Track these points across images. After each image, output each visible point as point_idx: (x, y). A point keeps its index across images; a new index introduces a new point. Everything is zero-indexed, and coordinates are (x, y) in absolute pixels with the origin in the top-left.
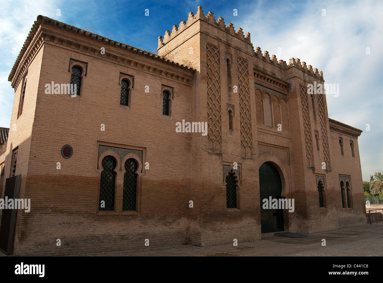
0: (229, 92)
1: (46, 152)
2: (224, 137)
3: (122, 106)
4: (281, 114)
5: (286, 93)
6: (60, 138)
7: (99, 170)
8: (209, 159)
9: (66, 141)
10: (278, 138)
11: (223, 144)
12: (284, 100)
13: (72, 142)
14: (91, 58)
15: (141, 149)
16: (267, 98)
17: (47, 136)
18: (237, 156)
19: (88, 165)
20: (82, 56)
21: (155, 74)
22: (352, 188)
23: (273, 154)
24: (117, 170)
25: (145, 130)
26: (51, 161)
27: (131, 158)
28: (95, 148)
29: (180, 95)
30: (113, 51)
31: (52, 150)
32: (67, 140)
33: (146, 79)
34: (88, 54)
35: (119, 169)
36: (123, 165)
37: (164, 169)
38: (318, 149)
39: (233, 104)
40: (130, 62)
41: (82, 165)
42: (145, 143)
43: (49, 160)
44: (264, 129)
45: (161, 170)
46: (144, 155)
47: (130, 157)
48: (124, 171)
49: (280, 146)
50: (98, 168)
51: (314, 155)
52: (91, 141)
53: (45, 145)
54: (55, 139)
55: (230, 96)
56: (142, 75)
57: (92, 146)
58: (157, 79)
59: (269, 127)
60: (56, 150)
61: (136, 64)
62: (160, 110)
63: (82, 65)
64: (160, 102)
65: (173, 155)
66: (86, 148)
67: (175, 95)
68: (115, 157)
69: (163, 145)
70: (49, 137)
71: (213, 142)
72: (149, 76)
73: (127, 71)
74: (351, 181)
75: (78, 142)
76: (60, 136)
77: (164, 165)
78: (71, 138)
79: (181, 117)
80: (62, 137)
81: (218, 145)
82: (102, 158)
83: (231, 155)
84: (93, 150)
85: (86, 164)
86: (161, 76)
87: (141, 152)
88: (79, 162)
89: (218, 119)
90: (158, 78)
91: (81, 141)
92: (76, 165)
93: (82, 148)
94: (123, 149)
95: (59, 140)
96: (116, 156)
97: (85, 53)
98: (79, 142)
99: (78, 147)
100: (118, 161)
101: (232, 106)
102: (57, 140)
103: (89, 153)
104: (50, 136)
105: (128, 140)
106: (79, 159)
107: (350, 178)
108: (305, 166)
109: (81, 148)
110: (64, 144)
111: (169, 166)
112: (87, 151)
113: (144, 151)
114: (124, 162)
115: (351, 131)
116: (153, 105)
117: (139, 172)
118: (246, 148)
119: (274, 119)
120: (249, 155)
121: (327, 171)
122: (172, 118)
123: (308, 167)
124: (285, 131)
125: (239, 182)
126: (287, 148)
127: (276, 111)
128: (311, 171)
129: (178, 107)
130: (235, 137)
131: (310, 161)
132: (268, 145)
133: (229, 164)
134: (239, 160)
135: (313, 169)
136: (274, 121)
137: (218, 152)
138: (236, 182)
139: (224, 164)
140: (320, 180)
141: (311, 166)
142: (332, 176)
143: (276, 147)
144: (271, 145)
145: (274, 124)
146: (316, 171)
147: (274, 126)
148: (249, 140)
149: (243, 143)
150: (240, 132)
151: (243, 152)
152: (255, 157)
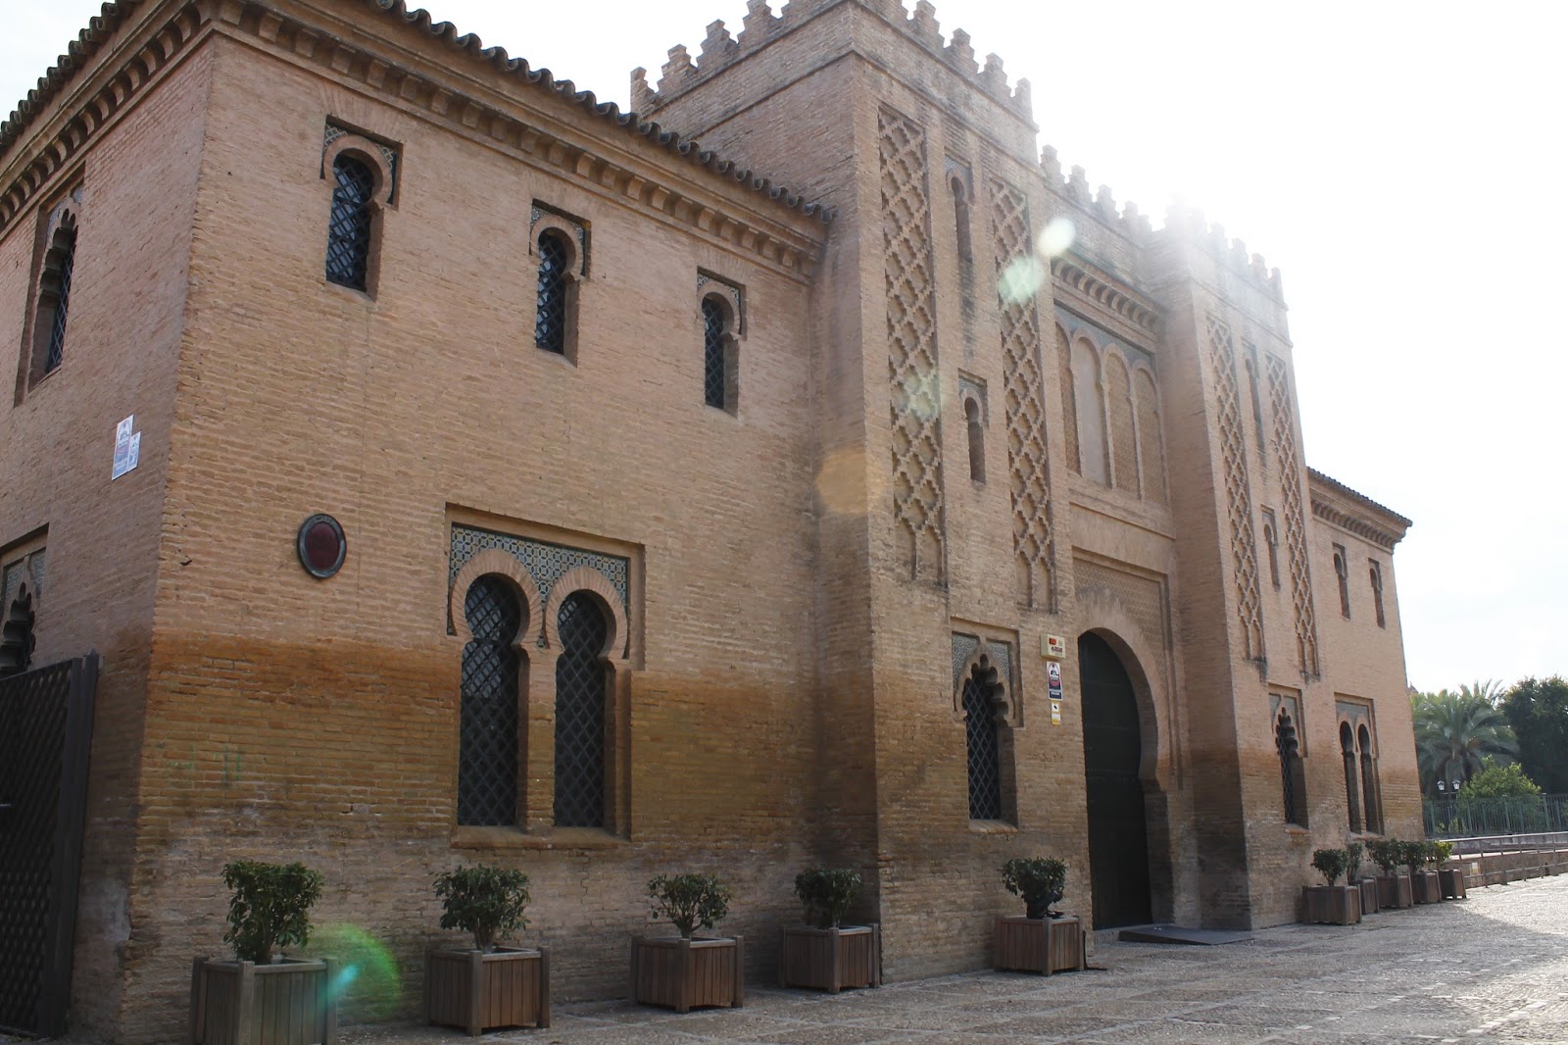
0: (967, 322)
1: (234, 545)
2: (953, 513)
3: (543, 353)
4: (1137, 435)
5: (1152, 346)
6: (290, 481)
7: (453, 637)
8: (900, 603)
9: (317, 496)
10: (1127, 531)
11: (951, 542)
12: (1145, 375)
13: (343, 502)
14: (414, 123)
15: (620, 552)
16: (1084, 360)
17: (235, 471)
18: (1002, 595)
19: (410, 613)
20: (376, 111)
21: (670, 220)
22: (1377, 750)
23: (1113, 597)
24: (528, 641)
25: (637, 467)
26: (257, 590)
27: (583, 587)
28: (437, 536)
29: (770, 322)
30: (508, 102)
31: (257, 535)
32: (319, 491)
33: (636, 238)
34: (402, 105)
35: (536, 639)
36: (553, 619)
37: (715, 645)
38: (1276, 584)
39: (981, 372)
40: (572, 156)
41: (387, 613)
42: (638, 525)
43: (245, 583)
44: (1081, 490)
45: (703, 647)
46: (634, 577)
47: (578, 582)
48: (557, 650)
49: (1134, 567)
50: (451, 630)
51: (1263, 610)
52: (420, 501)
53: (228, 509)
54: (270, 486)
55: (968, 339)
56: (622, 218)
57: (425, 526)
58: (678, 242)
59: (1096, 482)
60: (272, 539)
61: (599, 168)
62: (694, 383)
63: (375, 152)
64: (691, 347)
65: (747, 582)
66: (400, 533)
67: (750, 319)
68: (518, 580)
69: (709, 537)
70: (243, 476)
71: (913, 533)
72: (648, 228)
73: (561, 198)
74: (1374, 724)
75: (368, 506)
76: (289, 473)
77: (717, 626)
78: (337, 484)
79: (779, 418)
80: (299, 475)
81: (930, 546)
82: (464, 583)
83: (978, 592)
84: (432, 543)
85: (402, 606)
86: (695, 231)
87: (623, 563)
88: (370, 597)
89: (929, 434)
90: (684, 239)
91: (380, 501)
92: (362, 609)
93: (384, 534)
94: (548, 549)
95: (289, 490)
96: (523, 579)
97: (391, 100)
98: (373, 504)
99: (366, 526)
100: (534, 599)
101: (977, 381)
102: (279, 489)
103: (414, 557)
104: (249, 470)
105: (573, 508)
106: (373, 583)
107: (1373, 712)
108: (1233, 651)
109: (380, 533)
110: (307, 511)
111: (733, 631)
112: (405, 550)
113: (634, 563)
114: (555, 605)
115: (1373, 521)
116: (666, 359)
117: (614, 656)
118: (1033, 564)
119: (1114, 453)
120: (1042, 597)
121: (1306, 677)
122: (740, 418)
123: (1243, 658)
124: (1154, 502)
125: (1011, 707)
126: (1160, 578)
127: (1119, 420)
128: (1254, 673)
129: (763, 373)
130: (994, 516)
131: (1250, 634)
132: (1096, 559)
133: (974, 630)
134: (1009, 614)
135: (1261, 666)
136: (1112, 462)
137: (931, 578)
138: (1003, 706)
139: (957, 627)
140: (1284, 710)
141: (1252, 654)
142: (1324, 698)
143: (1122, 568)
144: (1106, 563)
145: (1113, 471)
146: (1270, 676)
147: (1114, 481)
148: (1040, 532)
149: (1021, 543)
150: (1008, 497)
151: (1020, 582)
152: (1065, 603)
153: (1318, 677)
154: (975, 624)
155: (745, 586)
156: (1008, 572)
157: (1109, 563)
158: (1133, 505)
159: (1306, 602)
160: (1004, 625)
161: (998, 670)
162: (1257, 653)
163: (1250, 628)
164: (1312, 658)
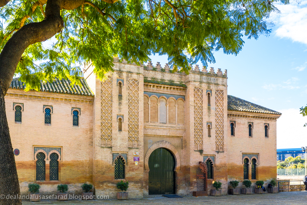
0: (120, 106)
2: (114, 136)
3: (46, 124)
4: (177, 112)
5: (184, 94)
8: (101, 151)
9: (16, 147)
10: (171, 130)
11: (113, 141)
12: (181, 100)
13: (19, 147)
14: (25, 100)
15: (59, 147)
16: (163, 101)
18: (124, 147)
20: (20, 100)
22: (259, 163)
23: (166, 142)
24: (45, 160)
25: (61, 137)
27: (53, 152)
29: (85, 112)
33: (61, 106)
34: (23, 98)
35: (47, 159)
36: (49, 157)
37: (74, 158)
38: (209, 136)
40: (49, 98)
41: (25, 158)
42: (61, 144)
44: (158, 125)
46: (61, 150)
48: (50, 160)
49: (173, 136)
50: (35, 159)
51: (204, 141)
52: (29, 146)
55: (120, 109)
56: (58, 104)
57: (30, 148)
58: (68, 105)
59: (163, 123)
61: (53, 98)
62: (71, 124)
63: (20, 105)
64: (71, 119)
65: (80, 149)
66: (27, 149)
67: (81, 113)
68: (44, 153)
69: (74, 144)
71: (105, 140)
72: (62, 104)
73: (48, 104)
74: (259, 158)
75: (22, 147)
77: (75, 155)
78: (18, 145)
79: (87, 126)
81: (109, 142)
82: (36, 154)
83: (119, 147)
84: (31, 150)
85: (27, 157)
86: (71, 103)
87: (60, 149)
88: (23, 157)
89: (110, 125)
90: (69, 104)
91: (24, 146)
94: (48, 148)
97: (21, 98)
99: (22, 149)
100: (46, 155)
101: (122, 115)
103: (29, 152)
105: (51, 143)
106: (23, 155)
107: (259, 156)
108: (191, 150)
109: (24, 150)
111: (78, 156)
112: (27, 151)
113: (61, 148)
114: (49, 155)
115: (264, 115)
116: (66, 122)
117: (58, 160)
118: (133, 142)
119: (169, 117)
120: (136, 146)
121: (218, 152)
122: (79, 127)
123: (195, 151)
124: (180, 124)
125: (126, 163)
126: (181, 137)
127: (172, 110)
128: (198, 153)
129: (84, 120)
130: (123, 136)
131: (198, 146)
132: (162, 136)
133: (118, 153)
134: (126, 150)
135: (201, 152)
136: (168, 119)
137: (109, 146)
138: (124, 163)
139: (114, 153)
140: (209, 159)
141: (199, 150)
142: (225, 156)
143: (169, 137)
144: (164, 136)
145: (168, 120)
146: (204, 153)
147: (168, 122)
148: (136, 136)
149: (130, 139)
150: (128, 132)
151: (130, 144)
152: (141, 146)
153: (223, 152)
154: (118, 152)
156: (126, 144)
157: (165, 136)
158: (173, 125)
159: (222, 138)
160: (124, 151)
161: (123, 158)
162: (201, 149)
163: (198, 145)
164: (222, 148)
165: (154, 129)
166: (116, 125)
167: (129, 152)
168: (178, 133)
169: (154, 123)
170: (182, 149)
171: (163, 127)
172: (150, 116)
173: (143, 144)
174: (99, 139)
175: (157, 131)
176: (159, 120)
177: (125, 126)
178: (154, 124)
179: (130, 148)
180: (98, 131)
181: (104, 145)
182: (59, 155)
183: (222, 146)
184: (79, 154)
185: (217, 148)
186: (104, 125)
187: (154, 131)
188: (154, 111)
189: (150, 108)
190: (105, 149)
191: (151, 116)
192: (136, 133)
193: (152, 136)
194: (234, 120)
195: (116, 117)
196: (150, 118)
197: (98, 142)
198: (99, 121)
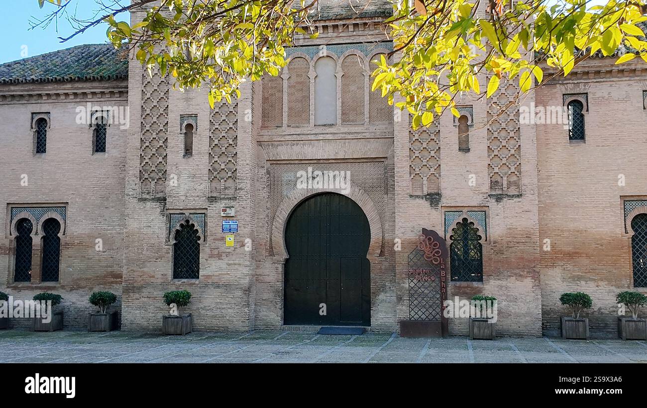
2: (171, 170)
3: (38, 155)
8: (139, 208)
11: (169, 182)
15: (63, 205)
18: (198, 196)
21: (77, 100)
24: (32, 235)
25: (66, 180)
27: (50, 217)
33: (67, 110)
35: (35, 234)
36: (40, 227)
38: (464, 148)
39: (195, 112)
40: (40, 96)
42: (65, 197)
44: (308, 132)
45: (88, 229)
46: (67, 212)
47: (48, 216)
48: (41, 234)
50: (11, 234)
51: (443, 166)
55: (187, 101)
56: (62, 106)
59: (324, 125)
61: (49, 96)
62: (88, 149)
65: (107, 206)
68: (30, 219)
69: (92, 195)
71: (151, 182)
73: (40, 109)
81: (160, 184)
82: (14, 222)
83: (183, 198)
86: (87, 100)
87: (64, 208)
89: (162, 144)
94: (40, 209)
100: (34, 223)
105: (44, 197)
111: (101, 222)
113: (67, 207)
114: (41, 224)
116: (77, 144)
117: (60, 235)
118: (222, 181)
119: (342, 106)
120: (230, 192)
121: (499, 198)
122: (106, 155)
123: (411, 196)
124: (377, 123)
125: (202, 239)
126: (382, 160)
127: (353, 88)
128: (425, 204)
129: (117, 137)
130: (196, 167)
131: (425, 182)
132: (322, 161)
133: (182, 212)
134: (202, 203)
135: (434, 198)
136: (339, 112)
137: (160, 195)
138: (199, 238)
139: (172, 212)
140: (465, 220)
141: (425, 193)
142: (526, 208)
143: (346, 161)
144: (330, 161)
145: (339, 116)
146: (444, 202)
147: (339, 121)
148: (230, 166)
149: (215, 173)
150: (207, 157)
151: (216, 189)
152: (242, 192)
153: (519, 196)
154: (181, 209)
155: (106, 208)
156: (203, 186)
157: (333, 161)
158: (356, 128)
159: (513, 152)
160: (197, 207)
161: (196, 225)
162: (436, 191)
163: (425, 179)
164: (517, 184)
165: (297, 145)
166: (177, 142)
167: (208, 208)
168: (372, 149)
169: (297, 127)
170: (387, 193)
171: (324, 136)
172: (285, 109)
173: (249, 185)
174: (134, 181)
175: (306, 147)
176: (312, 117)
177: (200, 143)
178: (298, 129)
179: (212, 199)
180: (133, 159)
181: (148, 194)
182: (61, 222)
183: (514, 178)
184: (104, 218)
185: (494, 184)
186: (147, 144)
187: (296, 149)
188: (299, 95)
189: (285, 89)
190: (149, 204)
191: (290, 109)
192: (229, 159)
193: (292, 162)
194: (581, 89)
195: (179, 122)
196: (285, 115)
197: (131, 187)
198: (136, 136)
